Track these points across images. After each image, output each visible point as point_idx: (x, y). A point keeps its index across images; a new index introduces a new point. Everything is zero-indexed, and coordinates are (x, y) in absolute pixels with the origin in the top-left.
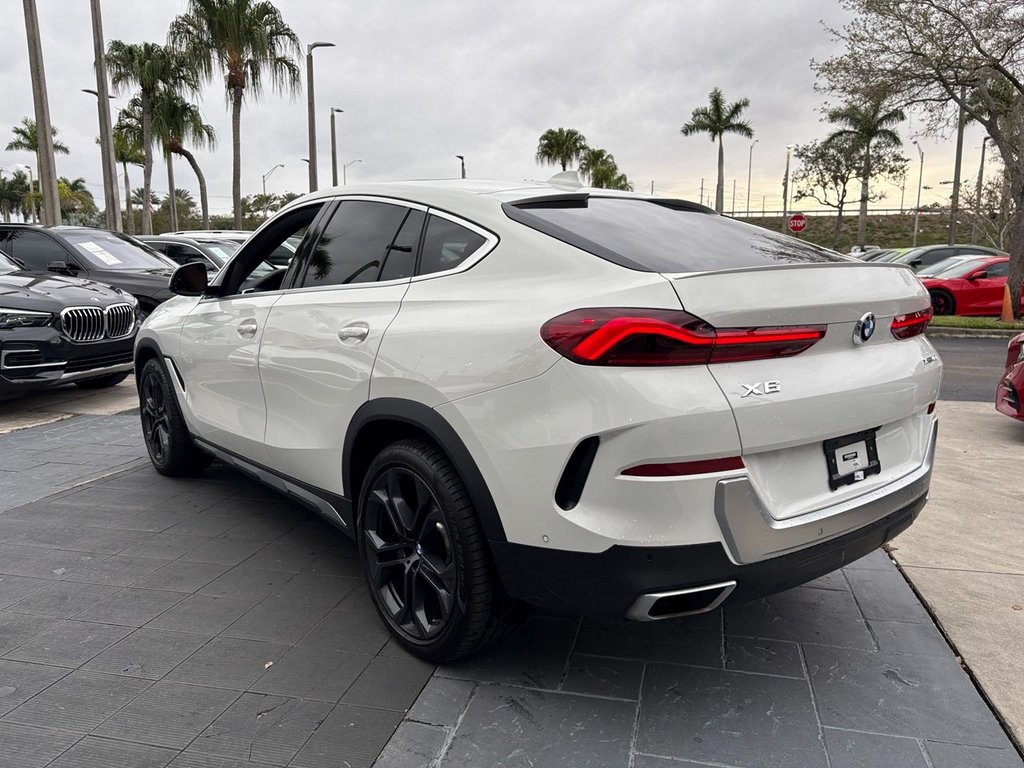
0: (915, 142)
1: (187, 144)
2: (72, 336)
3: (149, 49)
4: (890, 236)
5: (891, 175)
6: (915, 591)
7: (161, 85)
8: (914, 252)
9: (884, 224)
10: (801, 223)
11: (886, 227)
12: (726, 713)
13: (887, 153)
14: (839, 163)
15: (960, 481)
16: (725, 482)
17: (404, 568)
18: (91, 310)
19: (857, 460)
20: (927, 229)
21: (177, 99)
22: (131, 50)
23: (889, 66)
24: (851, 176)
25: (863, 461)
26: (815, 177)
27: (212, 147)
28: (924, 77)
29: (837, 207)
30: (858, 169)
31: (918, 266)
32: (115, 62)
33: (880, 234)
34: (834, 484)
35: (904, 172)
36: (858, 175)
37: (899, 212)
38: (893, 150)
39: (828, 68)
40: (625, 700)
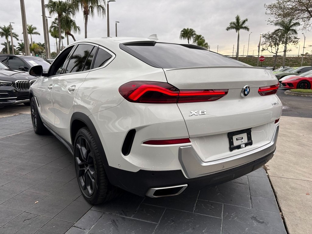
0: (303, 33)
1: (72, 32)
2: (19, 89)
3: (60, 2)
4: (294, 64)
5: (294, 43)
6: (272, 186)
7: (64, 14)
8: (298, 69)
9: (292, 60)
10: (263, 59)
11: (293, 61)
12: (188, 230)
13: (292, 36)
14: (276, 39)
15: (299, 146)
16: (182, 148)
17: (85, 171)
18: (25, 81)
19: (242, 140)
20: (306, 62)
21: (69, 18)
22: (55, 3)
23: (290, 7)
24: (280, 43)
25: (245, 140)
26: (268, 44)
27: (79, 33)
28: (302, 10)
29: (275, 53)
30: (283, 41)
31: (300, 73)
32: (50, 6)
33: (291, 63)
34: (231, 149)
35: (298, 42)
36: (283, 43)
37: (297, 56)
38: (294, 35)
39: (270, 7)
40: (153, 223)
